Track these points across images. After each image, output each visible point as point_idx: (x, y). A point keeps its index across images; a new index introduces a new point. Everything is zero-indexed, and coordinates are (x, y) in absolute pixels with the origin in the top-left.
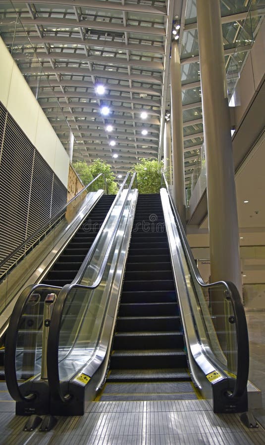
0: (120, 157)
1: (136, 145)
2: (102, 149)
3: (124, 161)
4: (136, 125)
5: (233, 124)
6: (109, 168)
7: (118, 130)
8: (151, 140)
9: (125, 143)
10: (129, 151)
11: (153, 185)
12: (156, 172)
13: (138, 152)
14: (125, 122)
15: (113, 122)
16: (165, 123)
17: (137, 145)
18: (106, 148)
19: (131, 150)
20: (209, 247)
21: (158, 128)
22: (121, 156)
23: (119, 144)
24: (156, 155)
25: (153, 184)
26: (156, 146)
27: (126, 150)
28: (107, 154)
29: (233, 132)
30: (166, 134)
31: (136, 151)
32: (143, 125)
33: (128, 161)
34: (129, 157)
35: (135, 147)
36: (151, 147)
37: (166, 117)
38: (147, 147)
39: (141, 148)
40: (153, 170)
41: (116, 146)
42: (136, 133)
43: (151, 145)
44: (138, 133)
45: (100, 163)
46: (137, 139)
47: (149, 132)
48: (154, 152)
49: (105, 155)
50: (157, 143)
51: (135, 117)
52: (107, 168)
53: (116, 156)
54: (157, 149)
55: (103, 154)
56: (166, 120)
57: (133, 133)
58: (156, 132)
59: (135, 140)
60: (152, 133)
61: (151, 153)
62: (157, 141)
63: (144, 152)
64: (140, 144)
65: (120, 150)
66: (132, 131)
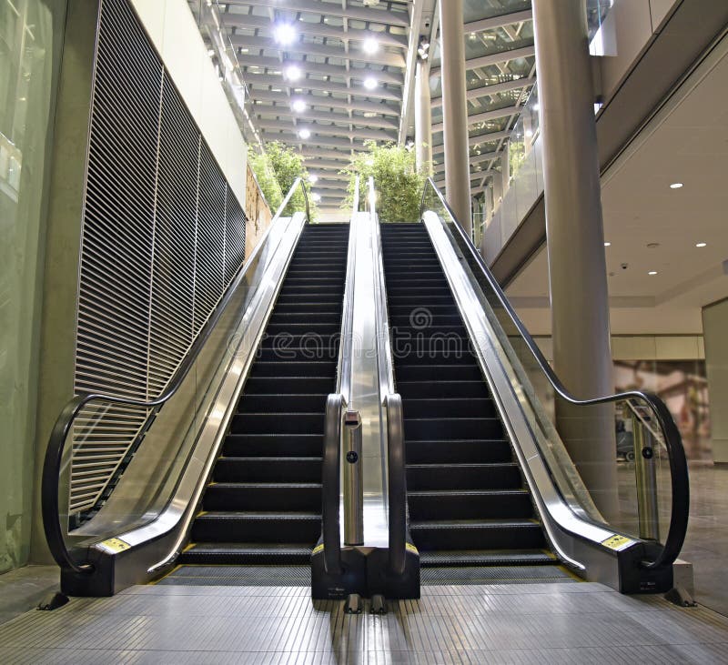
0: (316, 137)
1: (350, 111)
2: (275, 118)
3: (321, 145)
4: (351, 66)
5: (598, 93)
6: (300, 164)
7: (311, 77)
8: (384, 101)
9: (326, 106)
10: (333, 124)
11: (396, 202)
12: (402, 172)
13: (354, 127)
14: (327, 59)
15: (301, 58)
16: (419, 65)
17: (353, 112)
18: (283, 116)
19: (338, 121)
20: (549, 336)
21: (400, 74)
22: (317, 135)
23: (313, 107)
24: (394, 134)
25: (396, 198)
26: (395, 114)
27: (328, 120)
28: (286, 129)
29: (597, 107)
30: (418, 88)
31: (350, 122)
32: (368, 67)
33: (332, 146)
34: (335, 136)
35: (347, 115)
36: (384, 115)
37: (421, 52)
38: (375, 115)
39: (362, 117)
40: (394, 169)
41: (307, 113)
42: (352, 85)
43: (383, 112)
44: (355, 85)
45: (278, 151)
46: (352, 97)
47: (380, 83)
48: (391, 128)
49: (281, 131)
50: (397, 107)
51: (351, 50)
52: (295, 163)
53: (305, 134)
54: (396, 121)
55: (276, 129)
56: (419, 57)
57: (345, 85)
58: (396, 82)
59: (349, 100)
60: (386, 85)
61: (382, 129)
62: (398, 102)
63: (367, 127)
64: (359, 108)
65: (315, 121)
66: (343, 78)
